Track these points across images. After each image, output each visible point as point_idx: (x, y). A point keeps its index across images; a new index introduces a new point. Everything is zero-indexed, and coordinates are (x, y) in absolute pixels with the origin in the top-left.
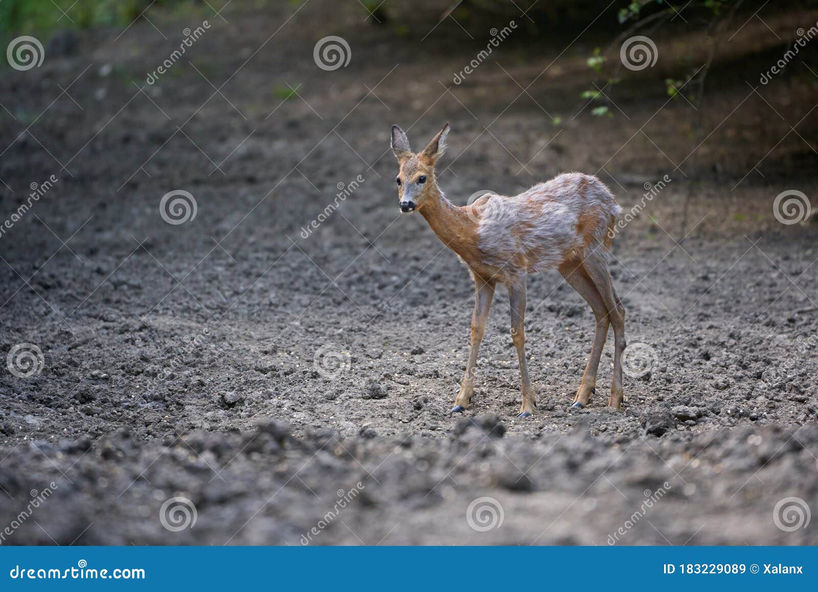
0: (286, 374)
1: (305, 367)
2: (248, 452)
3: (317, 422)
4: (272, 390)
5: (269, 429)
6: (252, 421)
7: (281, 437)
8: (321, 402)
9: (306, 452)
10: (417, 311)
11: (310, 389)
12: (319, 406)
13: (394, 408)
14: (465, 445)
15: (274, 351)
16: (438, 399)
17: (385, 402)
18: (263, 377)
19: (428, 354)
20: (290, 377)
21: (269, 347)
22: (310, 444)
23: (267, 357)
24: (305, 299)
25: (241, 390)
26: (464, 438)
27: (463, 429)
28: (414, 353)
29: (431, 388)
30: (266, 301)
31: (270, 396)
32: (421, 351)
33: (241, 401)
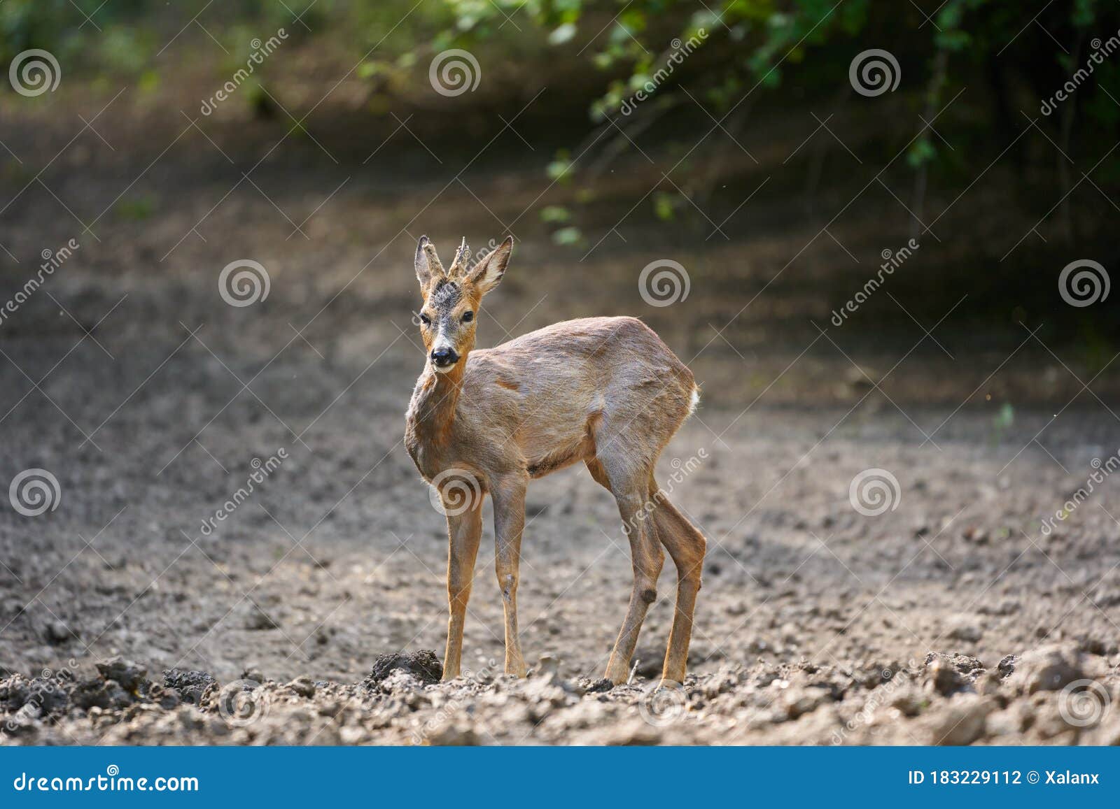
0: (138, 596)
1: (169, 589)
2: (86, 707)
3: (182, 663)
4: (118, 619)
5: (114, 672)
6: (89, 664)
7: (132, 684)
8: (188, 635)
9: (168, 704)
10: (320, 510)
11: (172, 617)
12: (185, 640)
13: (287, 642)
14: (388, 692)
15: (122, 565)
16: (351, 630)
17: (277, 634)
18: (107, 601)
19: (336, 568)
20: (145, 601)
21: (115, 559)
22: (171, 692)
23: (113, 574)
24: (164, 493)
25: (75, 618)
26: (386, 684)
27: (385, 668)
28: (317, 566)
29: (336, 616)
30: (109, 496)
31: (117, 626)
32: (325, 564)
33: (76, 635)
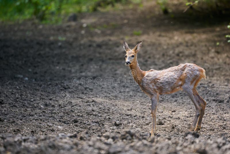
0: (134, 116)
1: (140, 114)
2: (123, 139)
3: (143, 131)
4: (130, 121)
5: (129, 132)
6: (124, 130)
7: (132, 135)
8: (145, 125)
9: (140, 140)
10: (174, 99)
11: (141, 121)
12: (144, 126)
13: (166, 128)
14: (187, 140)
15: (131, 110)
16: (179, 126)
17: (163, 126)
18: (128, 117)
19: (177, 112)
20: (135, 117)
21: (129, 109)
22: (141, 137)
23: (129, 111)
24: (141, 95)
25: (121, 121)
26: (187, 138)
27: (186, 135)
28: (173, 112)
29: (177, 122)
30: (129, 95)
31: (129, 123)
32: (174, 111)
33: (121, 124)
